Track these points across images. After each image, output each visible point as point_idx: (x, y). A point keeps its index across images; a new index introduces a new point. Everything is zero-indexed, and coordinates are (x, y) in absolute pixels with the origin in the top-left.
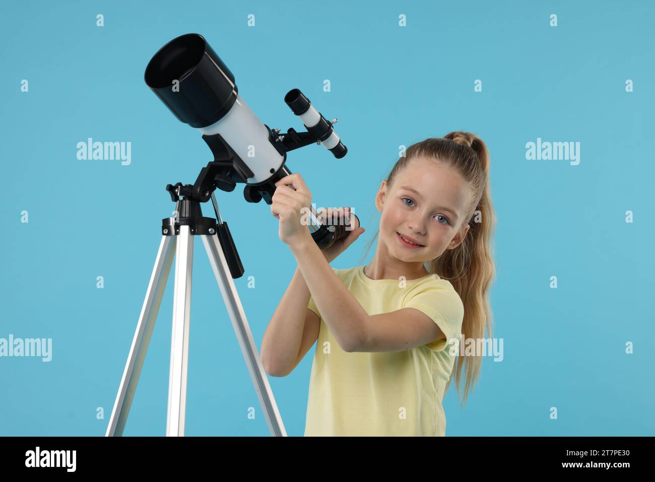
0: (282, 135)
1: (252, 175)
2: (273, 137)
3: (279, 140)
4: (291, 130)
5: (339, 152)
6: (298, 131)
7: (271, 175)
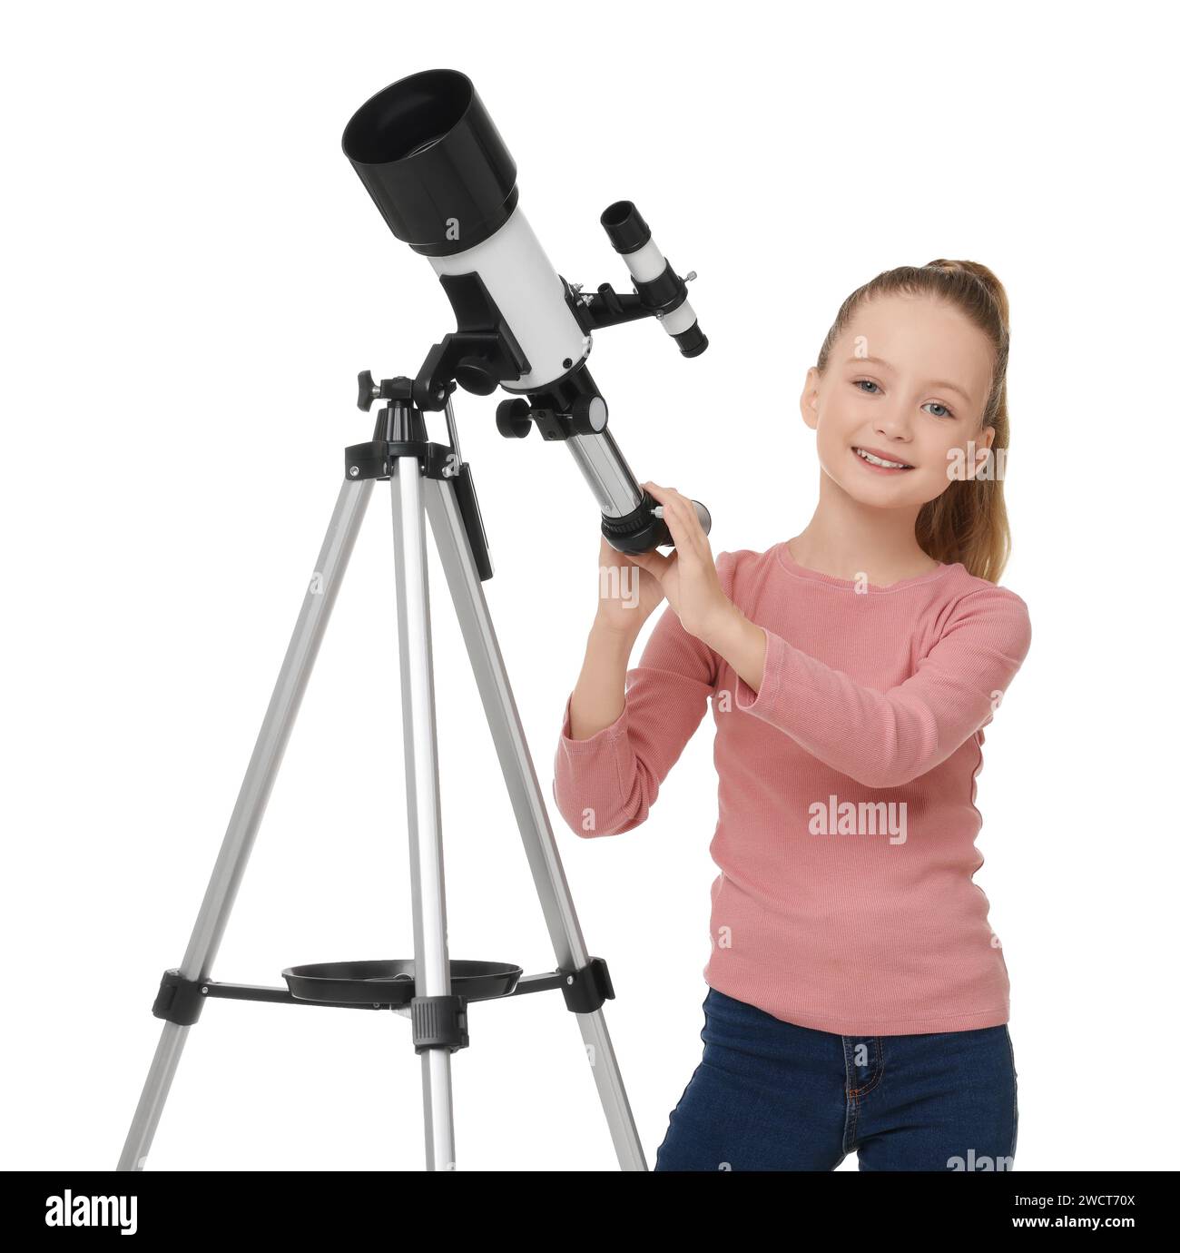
0: (588, 295)
1: (527, 368)
2: (572, 297)
3: (584, 303)
4: (605, 288)
5: (693, 342)
6: (618, 291)
7: (564, 371)
